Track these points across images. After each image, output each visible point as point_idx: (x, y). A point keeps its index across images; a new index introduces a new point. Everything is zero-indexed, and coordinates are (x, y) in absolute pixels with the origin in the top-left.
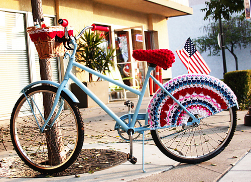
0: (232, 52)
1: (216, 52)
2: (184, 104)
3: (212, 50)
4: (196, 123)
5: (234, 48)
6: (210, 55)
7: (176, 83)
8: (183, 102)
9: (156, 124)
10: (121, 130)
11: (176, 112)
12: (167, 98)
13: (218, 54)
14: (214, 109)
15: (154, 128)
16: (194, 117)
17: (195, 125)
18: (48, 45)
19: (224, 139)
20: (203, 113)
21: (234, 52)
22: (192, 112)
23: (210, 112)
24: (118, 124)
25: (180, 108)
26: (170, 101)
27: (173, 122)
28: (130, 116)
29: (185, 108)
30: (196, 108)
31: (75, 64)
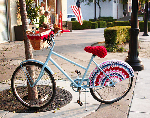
0: (98, 4)
1: (89, 3)
2: (108, 75)
3: (87, 2)
4: (113, 85)
5: (99, 2)
6: (86, 5)
7: (105, 65)
8: (108, 74)
9: (93, 85)
10: (73, 86)
11: (104, 79)
12: (100, 72)
13: (90, 4)
14: (123, 78)
15: (92, 87)
16: (112, 82)
17: (113, 86)
18: (40, 43)
19: (125, 92)
20: (117, 80)
21: (99, 4)
22: (112, 79)
23: (121, 80)
24: (72, 84)
25: (106, 77)
26: (102, 74)
27: (102, 84)
28: (79, 80)
29: (109, 77)
30: (114, 77)
31: (53, 53)
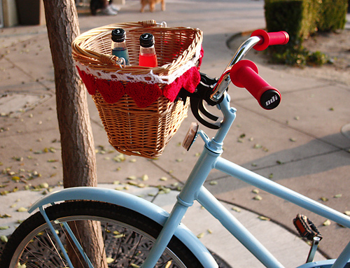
31: (220, 167)
